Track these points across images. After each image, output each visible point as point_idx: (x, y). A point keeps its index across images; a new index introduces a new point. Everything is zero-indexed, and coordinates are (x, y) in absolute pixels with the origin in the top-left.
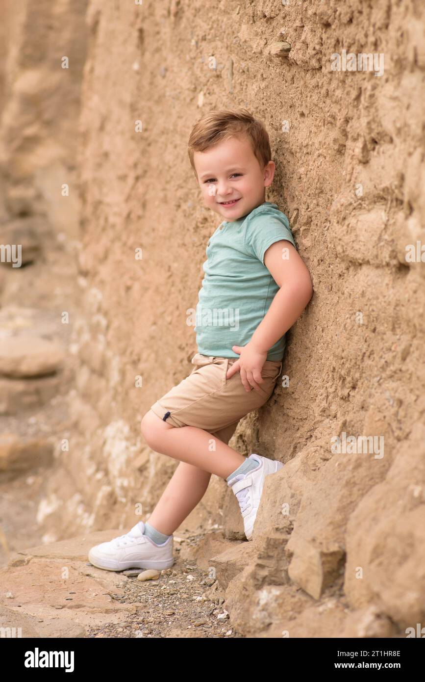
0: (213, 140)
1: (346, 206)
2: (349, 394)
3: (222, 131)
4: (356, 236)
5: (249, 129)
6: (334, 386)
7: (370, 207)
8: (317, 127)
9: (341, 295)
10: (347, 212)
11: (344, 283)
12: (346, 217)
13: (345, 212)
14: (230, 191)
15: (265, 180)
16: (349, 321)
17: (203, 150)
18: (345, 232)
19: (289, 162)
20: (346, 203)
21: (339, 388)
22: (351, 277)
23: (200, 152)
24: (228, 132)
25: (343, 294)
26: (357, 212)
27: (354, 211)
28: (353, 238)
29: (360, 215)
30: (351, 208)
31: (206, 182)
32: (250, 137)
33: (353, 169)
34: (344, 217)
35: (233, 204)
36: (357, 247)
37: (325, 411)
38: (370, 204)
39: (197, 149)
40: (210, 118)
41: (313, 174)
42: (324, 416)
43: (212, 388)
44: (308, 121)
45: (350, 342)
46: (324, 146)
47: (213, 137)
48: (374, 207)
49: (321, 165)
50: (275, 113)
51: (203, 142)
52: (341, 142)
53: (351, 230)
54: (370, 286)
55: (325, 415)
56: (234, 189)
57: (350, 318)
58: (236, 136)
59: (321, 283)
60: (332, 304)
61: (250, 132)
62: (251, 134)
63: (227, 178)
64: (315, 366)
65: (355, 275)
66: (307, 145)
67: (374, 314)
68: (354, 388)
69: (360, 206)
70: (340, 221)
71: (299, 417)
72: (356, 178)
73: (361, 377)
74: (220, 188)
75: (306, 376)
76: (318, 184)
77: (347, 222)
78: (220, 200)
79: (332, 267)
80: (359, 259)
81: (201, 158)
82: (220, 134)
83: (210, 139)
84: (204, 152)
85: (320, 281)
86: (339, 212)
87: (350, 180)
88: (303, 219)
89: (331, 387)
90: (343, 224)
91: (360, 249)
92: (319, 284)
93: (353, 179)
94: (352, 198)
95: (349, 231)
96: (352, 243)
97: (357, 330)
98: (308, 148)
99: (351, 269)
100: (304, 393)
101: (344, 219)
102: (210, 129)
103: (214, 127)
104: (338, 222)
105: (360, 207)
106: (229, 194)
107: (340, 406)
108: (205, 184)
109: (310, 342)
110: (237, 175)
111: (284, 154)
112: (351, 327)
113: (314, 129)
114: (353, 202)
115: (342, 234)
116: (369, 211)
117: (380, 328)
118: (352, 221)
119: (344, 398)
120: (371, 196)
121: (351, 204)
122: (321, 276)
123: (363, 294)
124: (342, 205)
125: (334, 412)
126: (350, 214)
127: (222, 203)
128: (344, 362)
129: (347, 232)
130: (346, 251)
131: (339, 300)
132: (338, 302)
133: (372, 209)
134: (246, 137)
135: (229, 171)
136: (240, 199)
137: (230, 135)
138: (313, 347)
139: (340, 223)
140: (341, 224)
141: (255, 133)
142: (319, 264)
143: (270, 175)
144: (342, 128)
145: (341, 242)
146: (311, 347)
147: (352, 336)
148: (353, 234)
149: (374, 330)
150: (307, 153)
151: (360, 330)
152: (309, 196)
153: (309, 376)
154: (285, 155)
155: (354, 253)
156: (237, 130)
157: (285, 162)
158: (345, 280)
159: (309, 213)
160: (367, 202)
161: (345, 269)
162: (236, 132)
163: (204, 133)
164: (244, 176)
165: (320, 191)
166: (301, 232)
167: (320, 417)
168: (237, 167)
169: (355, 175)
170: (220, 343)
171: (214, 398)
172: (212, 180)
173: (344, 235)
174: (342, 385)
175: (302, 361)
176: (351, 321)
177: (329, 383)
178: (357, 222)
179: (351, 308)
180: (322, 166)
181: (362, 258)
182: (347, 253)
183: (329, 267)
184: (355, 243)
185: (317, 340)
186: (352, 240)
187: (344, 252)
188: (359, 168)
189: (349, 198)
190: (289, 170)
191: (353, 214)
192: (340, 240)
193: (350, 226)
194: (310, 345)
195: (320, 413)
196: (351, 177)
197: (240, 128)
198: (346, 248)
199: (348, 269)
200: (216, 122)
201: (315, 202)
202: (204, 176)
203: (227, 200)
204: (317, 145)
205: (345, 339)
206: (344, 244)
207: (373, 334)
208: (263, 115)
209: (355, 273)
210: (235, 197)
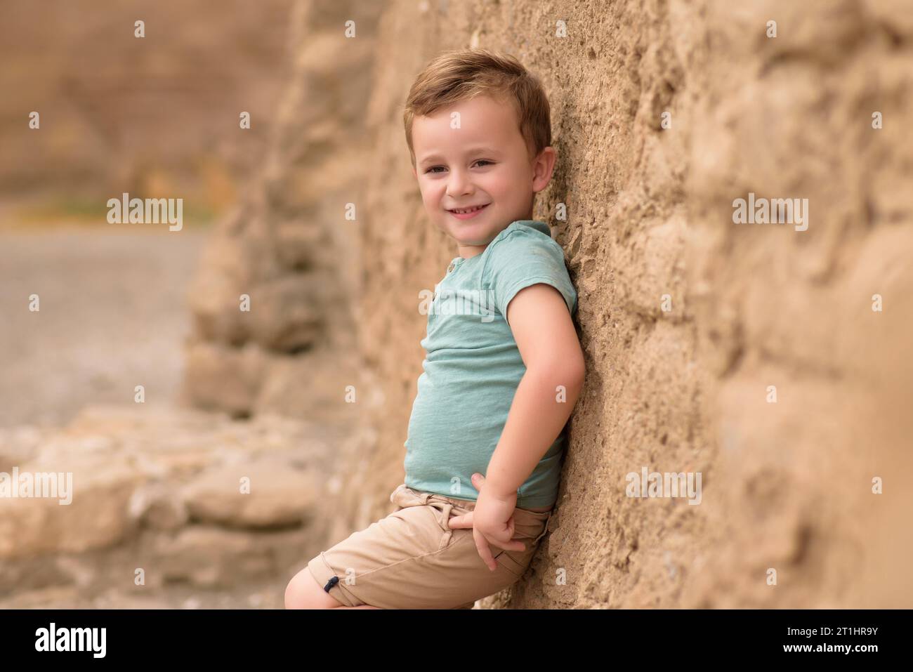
0: (448, 94)
1: (632, 211)
2: (628, 559)
3: (466, 81)
4: (645, 266)
5: (514, 85)
6: (609, 544)
7: (668, 212)
8: (611, 73)
9: (625, 377)
10: (633, 221)
11: (630, 354)
12: (632, 232)
13: (630, 223)
14: (468, 189)
15: (534, 179)
16: (630, 423)
17: (429, 112)
18: (628, 259)
19: (576, 142)
20: (632, 205)
21: (615, 548)
22: (641, 342)
23: (423, 116)
24: (477, 86)
25: (628, 374)
26: (646, 223)
27: (644, 220)
28: (640, 270)
29: (652, 226)
30: (639, 214)
31: (428, 171)
32: (516, 100)
33: (644, 142)
34: (628, 230)
35: (473, 213)
36: (645, 285)
37: (593, 588)
38: (667, 206)
39: (419, 111)
40: (449, 59)
41: (602, 158)
42: (591, 598)
43: (421, 548)
44: (601, 63)
45: (630, 463)
46: (618, 109)
47: (449, 90)
48: (672, 213)
49: (612, 143)
50: (562, 57)
51: (429, 98)
52: (634, 97)
53: (638, 255)
54: (662, 358)
55: (593, 597)
56: (477, 188)
57: (633, 418)
58: (489, 93)
59: (606, 358)
60: (615, 395)
61: (517, 91)
62: (518, 95)
63: (466, 166)
64: (588, 507)
65: (646, 340)
66: (595, 108)
67: (664, 409)
68: (635, 547)
69: (651, 211)
70: (621, 240)
71: (561, 600)
72: (647, 159)
73: (642, 526)
74: (453, 181)
75: (575, 525)
76: (607, 177)
77: (631, 241)
78: (450, 204)
79: (617, 325)
80: (649, 308)
81: (426, 127)
82: (461, 86)
83: (445, 92)
84: (429, 116)
85: (605, 355)
86: (618, 222)
87: (638, 163)
88: (586, 244)
89: (605, 546)
90: (625, 244)
91: (649, 289)
92: (603, 360)
93: (643, 160)
94: (640, 196)
95: (635, 258)
96: (637, 279)
97: (642, 441)
98: (596, 114)
99: (642, 327)
100: (572, 557)
101: (628, 234)
102: (446, 76)
103: (454, 73)
104: (618, 241)
105: (650, 214)
106: (467, 194)
107: (615, 582)
108: (427, 175)
109: (585, 463)
110: (484, 163)
111: (570, 129)
112: (632, 434)
113: (606, 79)
114: (642, 203)
115: (624, 264)
116: (665, 218)
117: (673, 436)
118: (639, 238)
119: (620, 565)
120: (668, 193)
121: (638, 208)
122: (605, 343)
123: (651, 375)
124: (625, 209)
125: (604, 592)
126: (637, 225)
127: (452, 211)
128: (621, 500)
129: (632, 259)
130: (631, 294)
131: (623, 386)
132: (622, 390)
133: (670, 216)
134: (507, 98)
135: (472, 153)
136: (484, 206)
137: (480, 88)
138: (590, 472)
139: (620, 242)
140: (623, 243)
141: (525, 95)
142: (605, 323)
143: (545, 171)
144: (632, 68)
145: (623, 278)
146: (586, 474)
147: (632, 450)
148: (640, 262)
149: (664, 440)
150: (596, 123)
151: (646, 439)
152: (595, 200)
153: (580, 526)
154: (572, 129)
155: (641, 298)
156: (494, 83)
157: (570, 143)
158: (632, 349)
159: (594, 231)
160: (663, 203)
161: (632, 329)
162: (492, 86)
163: (435, 82)
164: (497, 165)
165: (610, 189)
166: (583, 265)
167: (585, 599)
168: (487, 146)
169: (646, 153)
170: (441, 468)
171: (422, 566)
172: (437, 169)
173: (627, 265)
174: (620, 541)
175: (573, 500)
176: (634, 424)
177: (604, 538)
178: (646, 241)
179: (635, 400)
180: (614, 144)
181: (653, 307)
182: (631, 299)
183: (614, 326)
184: (643, 278)
185: (595, 461)
186: (637, 273)
187: (627, 296)
188: (653, 140)
189: (636, 197)
190: (575, 156)
191: (641, 225)
192: (621, 273)
193: (636, 247)
194: (585, 471)
195: (586, 593)
196: (640, 157)
197: (499, 81)
198: (630, 289)
199: (636, 329)
200: (459, 67)
201: (602, 210)
202: (427, 159)
203: (464, 206)
204: (608, 107)
205: (622, 457)
206: (627, 281)
207: (663, 448)
208: (548, 63)
209: (647, 336)
210: (479, 201)
